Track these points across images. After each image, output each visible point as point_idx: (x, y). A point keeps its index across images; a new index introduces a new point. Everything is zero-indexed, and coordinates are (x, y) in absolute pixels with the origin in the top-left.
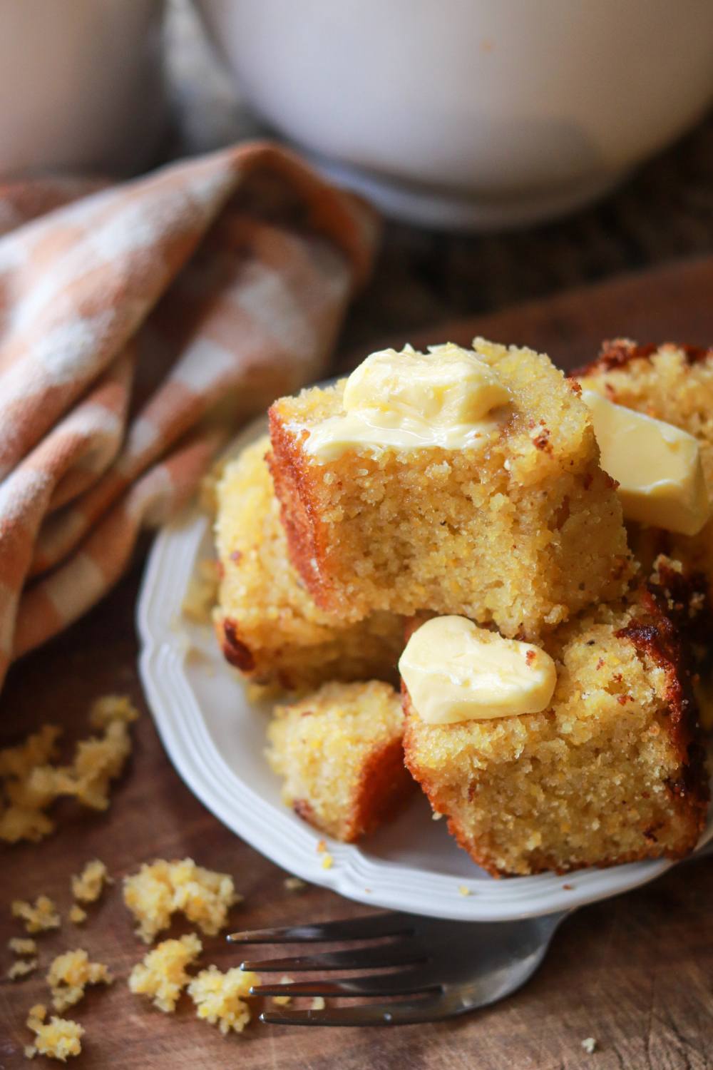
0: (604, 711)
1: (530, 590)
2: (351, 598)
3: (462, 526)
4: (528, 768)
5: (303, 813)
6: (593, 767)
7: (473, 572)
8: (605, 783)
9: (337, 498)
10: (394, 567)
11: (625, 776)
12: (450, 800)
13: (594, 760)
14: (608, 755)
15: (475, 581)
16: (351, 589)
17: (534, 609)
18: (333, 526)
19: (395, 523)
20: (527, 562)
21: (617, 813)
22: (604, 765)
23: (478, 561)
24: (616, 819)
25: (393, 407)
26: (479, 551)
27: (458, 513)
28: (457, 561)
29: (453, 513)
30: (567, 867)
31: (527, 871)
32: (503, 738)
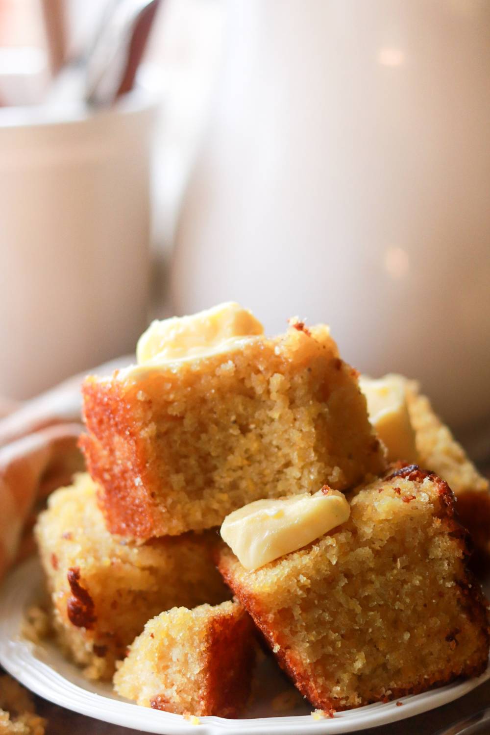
0: (394, 513)
1: (313, 456)
2: (171, 510)
3: (250, 420)
4: (344, 582)
5: (161, 704)
6: (395, 572)
7: (264, 465)
8: (407, 587)
9: (150, 415)
10: (200, 480)
11: (421, 578)
12: (285, 628)
13: (394, 565)
14: (404, 557)
15: (267, 472)
16: (169, 501)
17: (319, 473)
18: (149, 441)
19: (197, 435)
20: (306, 429)
21: (421, 623)
22: (403, 568)
23: (266, 451)
24: (421, 630)
25: (180, 343)
26: (266, 440)
27: (245, 409)
28: (250, 458)
29: (241, 409)
30: (389, 692)
31: (358, 700)
32: (319, 555)
